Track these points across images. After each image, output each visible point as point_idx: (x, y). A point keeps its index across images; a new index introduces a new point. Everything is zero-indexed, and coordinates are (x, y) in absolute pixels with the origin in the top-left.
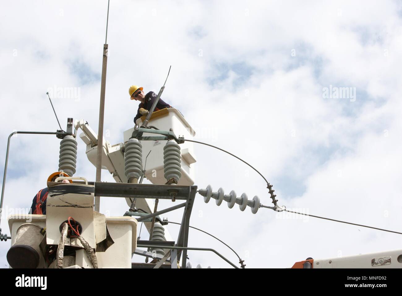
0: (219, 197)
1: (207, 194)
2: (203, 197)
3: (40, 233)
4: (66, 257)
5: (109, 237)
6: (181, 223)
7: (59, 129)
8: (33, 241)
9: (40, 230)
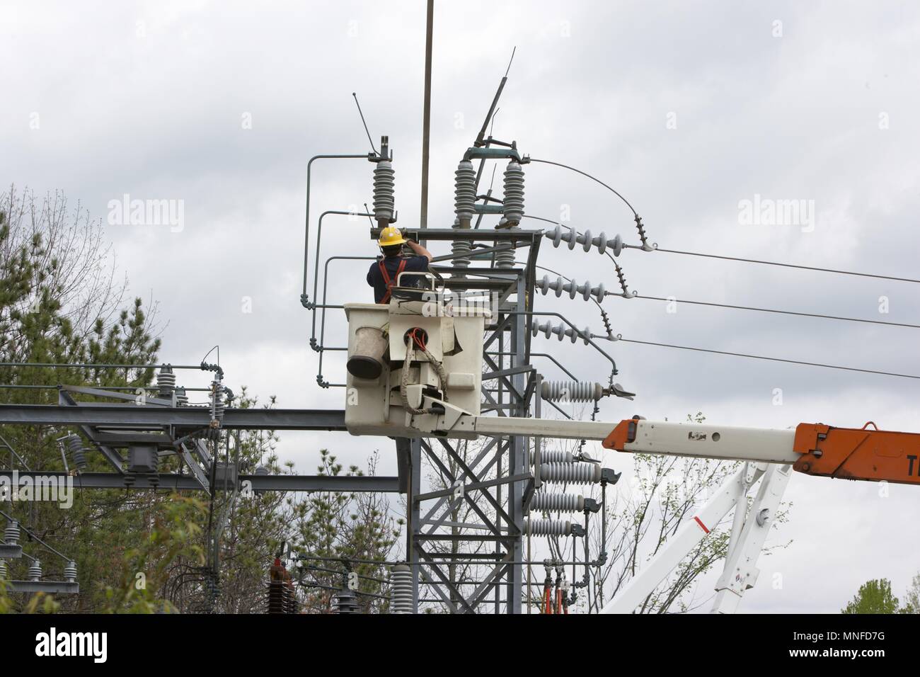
0: (571, 240)
1: (555, 238)
2: (551, 241)
3: (382, 338)
4: (413, 369)
5: (457, 344)
6: (526, 262)
7: (372, 152)
8: (375, 350)
9: (382, 334)
